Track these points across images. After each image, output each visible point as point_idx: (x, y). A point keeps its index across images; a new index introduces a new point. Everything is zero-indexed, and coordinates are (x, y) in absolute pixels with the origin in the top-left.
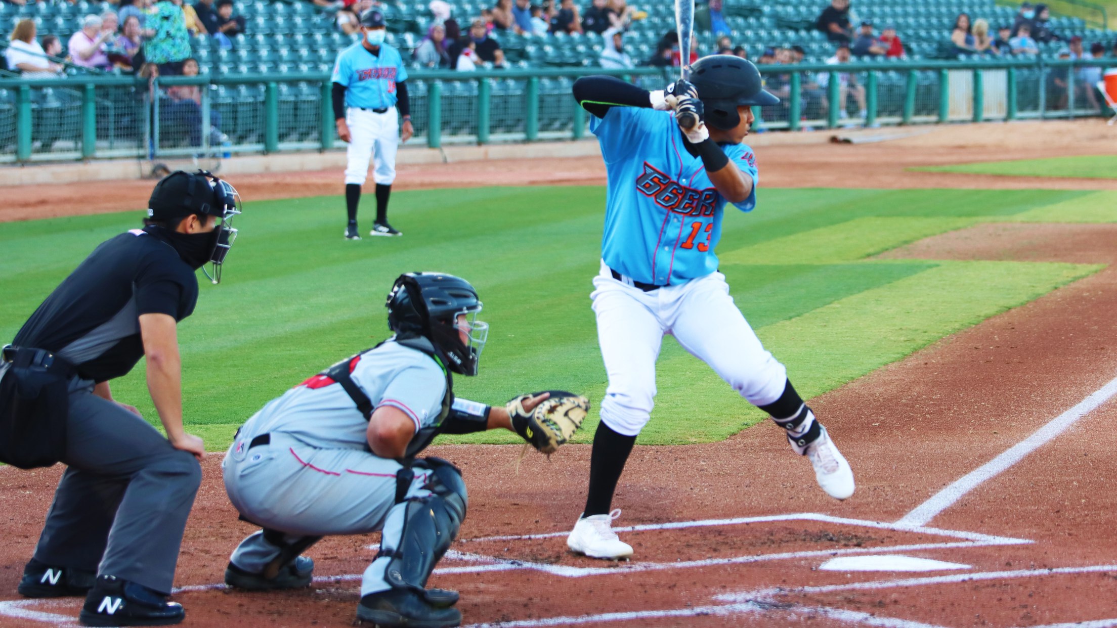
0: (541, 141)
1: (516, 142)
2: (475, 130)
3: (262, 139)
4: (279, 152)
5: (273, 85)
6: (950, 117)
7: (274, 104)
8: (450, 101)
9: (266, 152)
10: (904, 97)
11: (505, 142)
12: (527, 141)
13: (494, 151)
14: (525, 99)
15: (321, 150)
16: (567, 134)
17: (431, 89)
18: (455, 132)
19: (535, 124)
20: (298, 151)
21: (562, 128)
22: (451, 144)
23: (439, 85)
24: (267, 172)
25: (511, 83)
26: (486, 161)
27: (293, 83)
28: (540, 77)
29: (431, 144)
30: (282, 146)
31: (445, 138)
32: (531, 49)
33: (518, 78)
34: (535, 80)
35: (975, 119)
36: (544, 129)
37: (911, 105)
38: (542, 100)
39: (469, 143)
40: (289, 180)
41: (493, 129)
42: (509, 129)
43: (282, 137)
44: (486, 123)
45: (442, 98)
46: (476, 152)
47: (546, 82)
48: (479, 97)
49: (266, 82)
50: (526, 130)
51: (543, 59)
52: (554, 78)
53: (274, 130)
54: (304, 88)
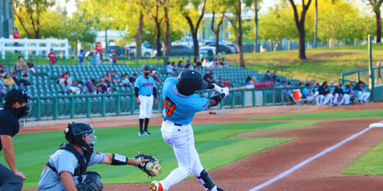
0: (121, 115)
1: (113, 116)
2: (101, 112)
3: (36, 116)
4: (41, 120)
5: (39, 100)
6: (246, 105)
7: (39, 105)
8: (93, 104)
9: (38, 120)
10: (232, 100)
11: (110, 116)
12: (117, 115)
13: (107, 119)
14: (116, 102)
15: (54, 119)
16: (129, 113)
17: (87, 100)
18: (95, 113)
19: (119, 110)
20: (47, 120)
21: (128, 111)
22: (94, 117)
23: (90, 99)
24: (38, 126)
25: (112, 98)
26: (105, 121)
27: (45, 99)
28: (121, 96)
29: (88, 117)
30: (42, 118)
31: (92, 115)
32: (117, 88)
33: (114, 96)
34: (119, 97)
35: (254, 106)
36: (122, 111)
37: (234, 102)
38: (121, 103)
39: (100, 116)
40: (45, 128)
41: (107, 112)
42: (112, 112)
43: (42, 116)
44: (104, 110)
45: (91, 103)
46: (102, 119)
47: (122, 97)
48: (102, 102)
49: (36, 99)
50: (117, 112)
51: (121, 91)
52: (125, 96)
53: (40, 113)
54: (48, 100)
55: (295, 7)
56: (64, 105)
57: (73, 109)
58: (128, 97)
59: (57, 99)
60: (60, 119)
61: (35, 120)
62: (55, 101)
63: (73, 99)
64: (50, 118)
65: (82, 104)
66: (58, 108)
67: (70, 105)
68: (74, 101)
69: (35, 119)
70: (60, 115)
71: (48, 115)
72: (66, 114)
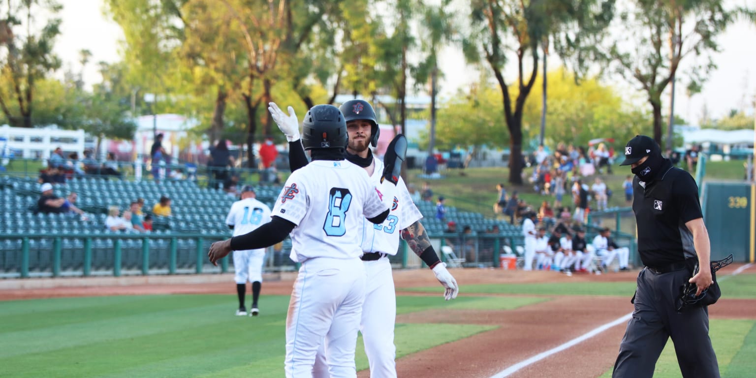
0: (178, 274)
1: (163, 275)
2: (141, 267)
3: (19, 270)
4: (29, 278)
5: (26, 240)
6: (408, 265)
7: (27, 251)
8: (126, 251)
9: (23, 277)
11: (157, 275)
12: (170, 274)
13: (152, 280)
14: (169, 250)
15: (52, 277)
16: (193, 270)
19: (174, 264)
20: (40, 277)
21: (190, 267)
22: (127, 275)
23: (120, 242)
24: (22, 288)
25: (161, 242)
26: (147, 285)
27: (37, 238)
28: (178, 238)
29: (115, 275)
30: (31, 274)
31: (123, 272)
32: (172, 224)
34: (175, 240)
36: (180, 267)
38: (178, 252)
39: (137, 275)
40: (36, 292)
41: (151, 267)
42: (160, 267)
43: (31, 269)
44: (147, 263)
45: (123, 249)
46: (141, 280)
47: (181, 242)
48: (143, 248)
49: (21, 238)
50: (170, 268)
51: (178, 229)
52: (185, 239)
53: (26, 264)
54: (43, 242)
55: (504, 88)
56: (73, 251)
57: (89, 260)
58: (191, 242)
59: (59, 240)
60: (63, 277)
61: (17, 278)
62: (55, 243)
63: (90, 241)
64: (46, 274)
65: (105, 250)
66: (62, 257)
67: (84, 251)
68: (91, 245)
69: (18, 274)
70: (64, 268)
71: (43, 269)
72: (76, 268)
